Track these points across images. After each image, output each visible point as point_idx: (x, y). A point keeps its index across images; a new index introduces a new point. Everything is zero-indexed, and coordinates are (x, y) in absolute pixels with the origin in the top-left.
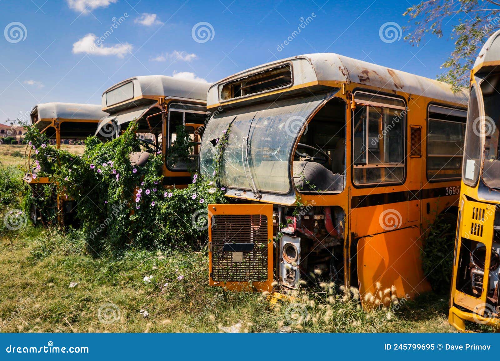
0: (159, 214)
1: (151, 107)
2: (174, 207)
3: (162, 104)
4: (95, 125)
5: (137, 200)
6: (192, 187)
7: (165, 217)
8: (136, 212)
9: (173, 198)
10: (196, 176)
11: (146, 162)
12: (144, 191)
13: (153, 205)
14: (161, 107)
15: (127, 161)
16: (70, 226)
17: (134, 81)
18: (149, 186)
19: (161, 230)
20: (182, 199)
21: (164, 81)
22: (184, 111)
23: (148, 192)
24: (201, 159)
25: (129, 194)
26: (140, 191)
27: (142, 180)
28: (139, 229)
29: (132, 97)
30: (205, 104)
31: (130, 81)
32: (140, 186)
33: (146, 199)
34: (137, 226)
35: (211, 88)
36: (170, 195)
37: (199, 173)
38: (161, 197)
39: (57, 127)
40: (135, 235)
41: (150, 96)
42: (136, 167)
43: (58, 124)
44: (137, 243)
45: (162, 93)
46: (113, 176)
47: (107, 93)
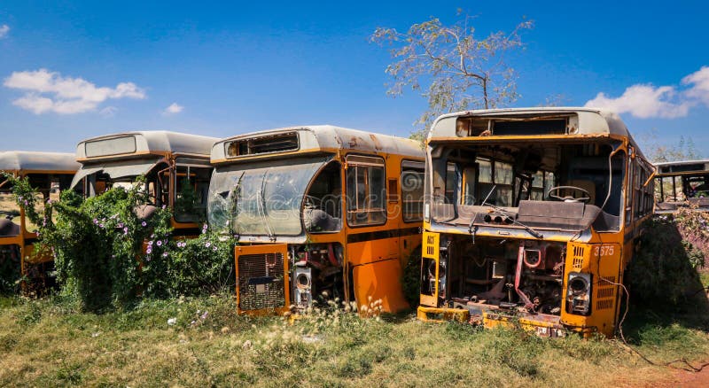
0: (171, 263)
1: (159, 161)
2: (188, 256)
3: (170, 159)
4: (70, 176)
5: (149, 251)
6: (202, 238)
7: (178, 266)
8: (146, 264)
9: (186, 248)
10: (206, 226)
11: (152, 215)
12: (155, 243)
13: (165, 255)
14: (168, 163)
15: (134, 215)
16: (51, 289)
17: (137, 137)
18: (160, 237)
19: (174, 279)
20: (195, 248)
21: (168, 136)
22: (189, 165)
23: (159, 243)
24: (209, 211)
25: (138, 247)
26: (151, 243)
27: (152, 232)
28: (152, 280)
29: (133, 150)
30: (209, 159)
31: (131, 135)
32: (150, 239)
33: (156, 249)
34: (149, 277)
35: (217, 144)
36: (184, 245)
37: (208, 223)
38: (174, 248)
40: (146, 286)
41: (157, 151)
42: (143, 220)
44: (148, 295)
45: (169, 149)
46: (121, 230)
47: (86, 142)
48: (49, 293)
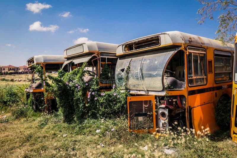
0: (99, 103)
1: (93, 56)
2: (106, 100)
3: (98, 54)
5: (89, 97)
6: (113, 90)
7: (102, 104)
8: (88, 103)
9: (105, 96)
10: (114, 85)
11: (91, 80)
12: (91, 93)
13: (96, 99)
14: (97, 56)
15: (83, 80)
16: (54, 110)
17: (84, 45)
18: (94, 91)
19: (100, 110)
20: (109, 96)
21: (97, 44)
22: (107, 57)
23: (93, 93)
24: (116, 78)
25: (84, 95)
26: (90, 93)
27: (90, 88)
28: (90, 110)
29: (83, 51)
30: (116, 54)
31: (81, 45)
32: (89, 91)
33: (93, 97)
34: (89, 109)
35: (119, 46)
36: (104, 94)
37: (115, 84)
38: (100, 95)
39: (44, 66)
40: (88, 112)
41: (92, 51)
42: (87, 82)
43: (44, 65)
44: (89, 117)
45: (97, 50)
46: (77, 87)
47: (67, 50)
48: (53, 112)
